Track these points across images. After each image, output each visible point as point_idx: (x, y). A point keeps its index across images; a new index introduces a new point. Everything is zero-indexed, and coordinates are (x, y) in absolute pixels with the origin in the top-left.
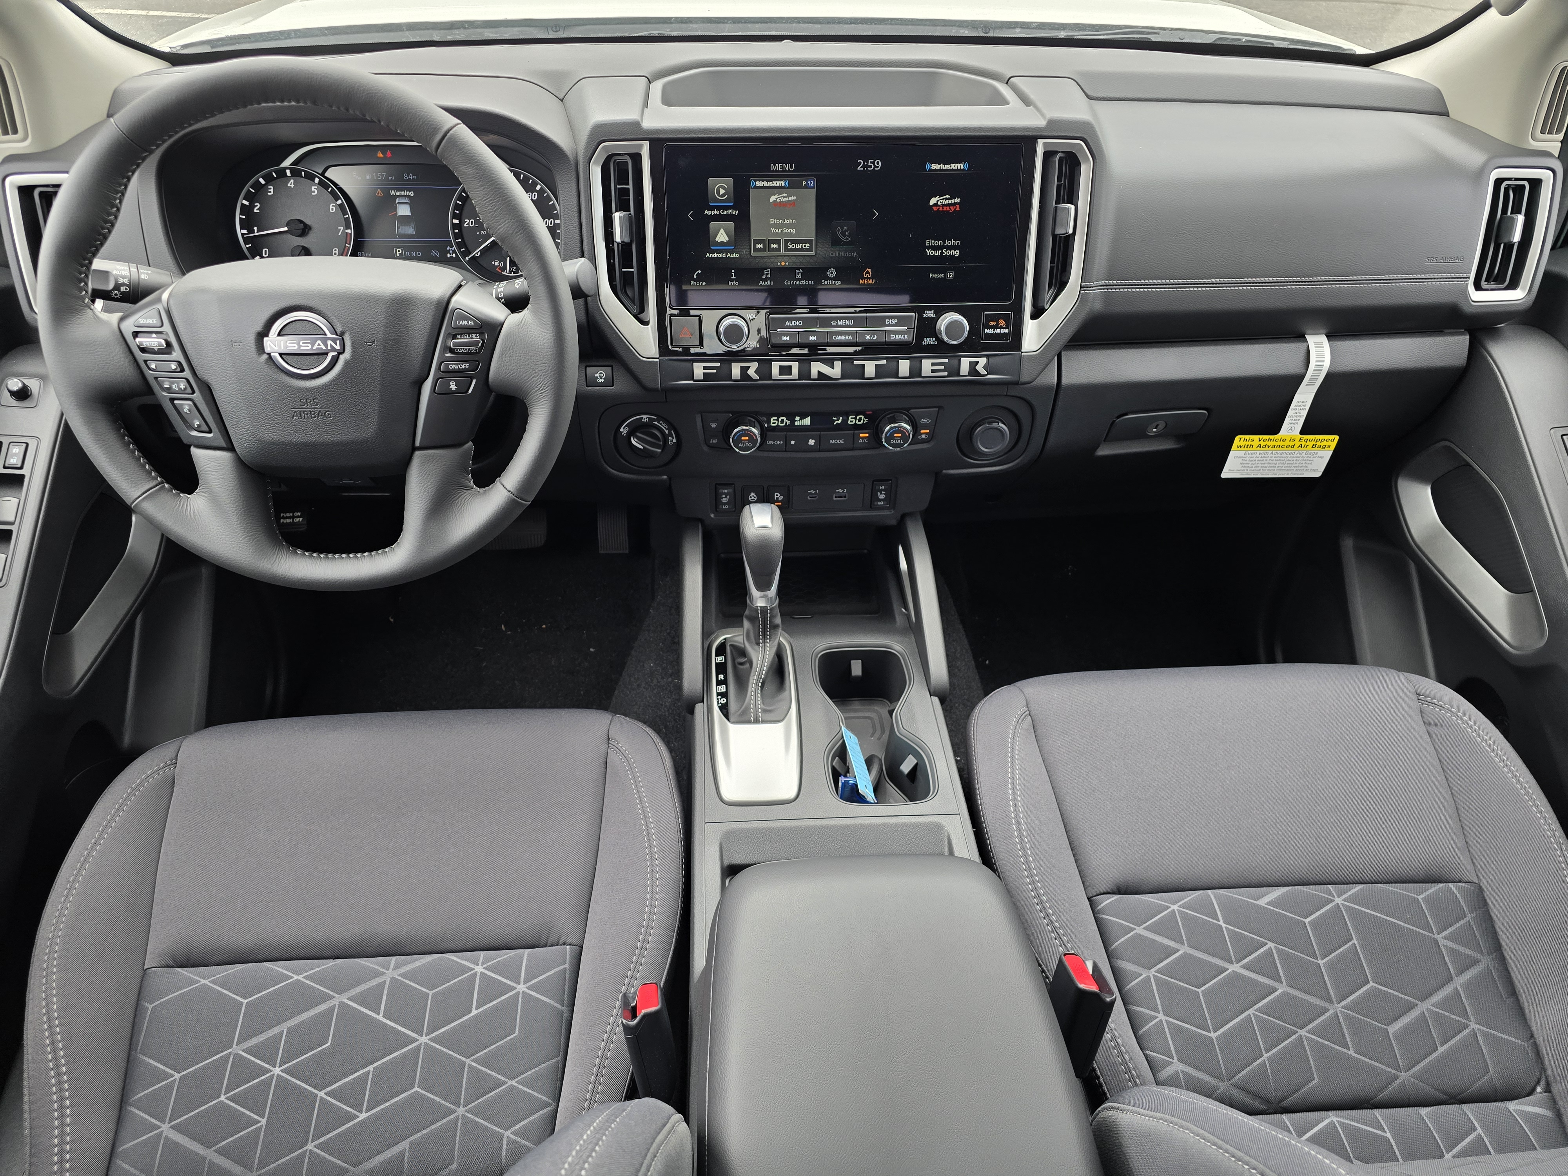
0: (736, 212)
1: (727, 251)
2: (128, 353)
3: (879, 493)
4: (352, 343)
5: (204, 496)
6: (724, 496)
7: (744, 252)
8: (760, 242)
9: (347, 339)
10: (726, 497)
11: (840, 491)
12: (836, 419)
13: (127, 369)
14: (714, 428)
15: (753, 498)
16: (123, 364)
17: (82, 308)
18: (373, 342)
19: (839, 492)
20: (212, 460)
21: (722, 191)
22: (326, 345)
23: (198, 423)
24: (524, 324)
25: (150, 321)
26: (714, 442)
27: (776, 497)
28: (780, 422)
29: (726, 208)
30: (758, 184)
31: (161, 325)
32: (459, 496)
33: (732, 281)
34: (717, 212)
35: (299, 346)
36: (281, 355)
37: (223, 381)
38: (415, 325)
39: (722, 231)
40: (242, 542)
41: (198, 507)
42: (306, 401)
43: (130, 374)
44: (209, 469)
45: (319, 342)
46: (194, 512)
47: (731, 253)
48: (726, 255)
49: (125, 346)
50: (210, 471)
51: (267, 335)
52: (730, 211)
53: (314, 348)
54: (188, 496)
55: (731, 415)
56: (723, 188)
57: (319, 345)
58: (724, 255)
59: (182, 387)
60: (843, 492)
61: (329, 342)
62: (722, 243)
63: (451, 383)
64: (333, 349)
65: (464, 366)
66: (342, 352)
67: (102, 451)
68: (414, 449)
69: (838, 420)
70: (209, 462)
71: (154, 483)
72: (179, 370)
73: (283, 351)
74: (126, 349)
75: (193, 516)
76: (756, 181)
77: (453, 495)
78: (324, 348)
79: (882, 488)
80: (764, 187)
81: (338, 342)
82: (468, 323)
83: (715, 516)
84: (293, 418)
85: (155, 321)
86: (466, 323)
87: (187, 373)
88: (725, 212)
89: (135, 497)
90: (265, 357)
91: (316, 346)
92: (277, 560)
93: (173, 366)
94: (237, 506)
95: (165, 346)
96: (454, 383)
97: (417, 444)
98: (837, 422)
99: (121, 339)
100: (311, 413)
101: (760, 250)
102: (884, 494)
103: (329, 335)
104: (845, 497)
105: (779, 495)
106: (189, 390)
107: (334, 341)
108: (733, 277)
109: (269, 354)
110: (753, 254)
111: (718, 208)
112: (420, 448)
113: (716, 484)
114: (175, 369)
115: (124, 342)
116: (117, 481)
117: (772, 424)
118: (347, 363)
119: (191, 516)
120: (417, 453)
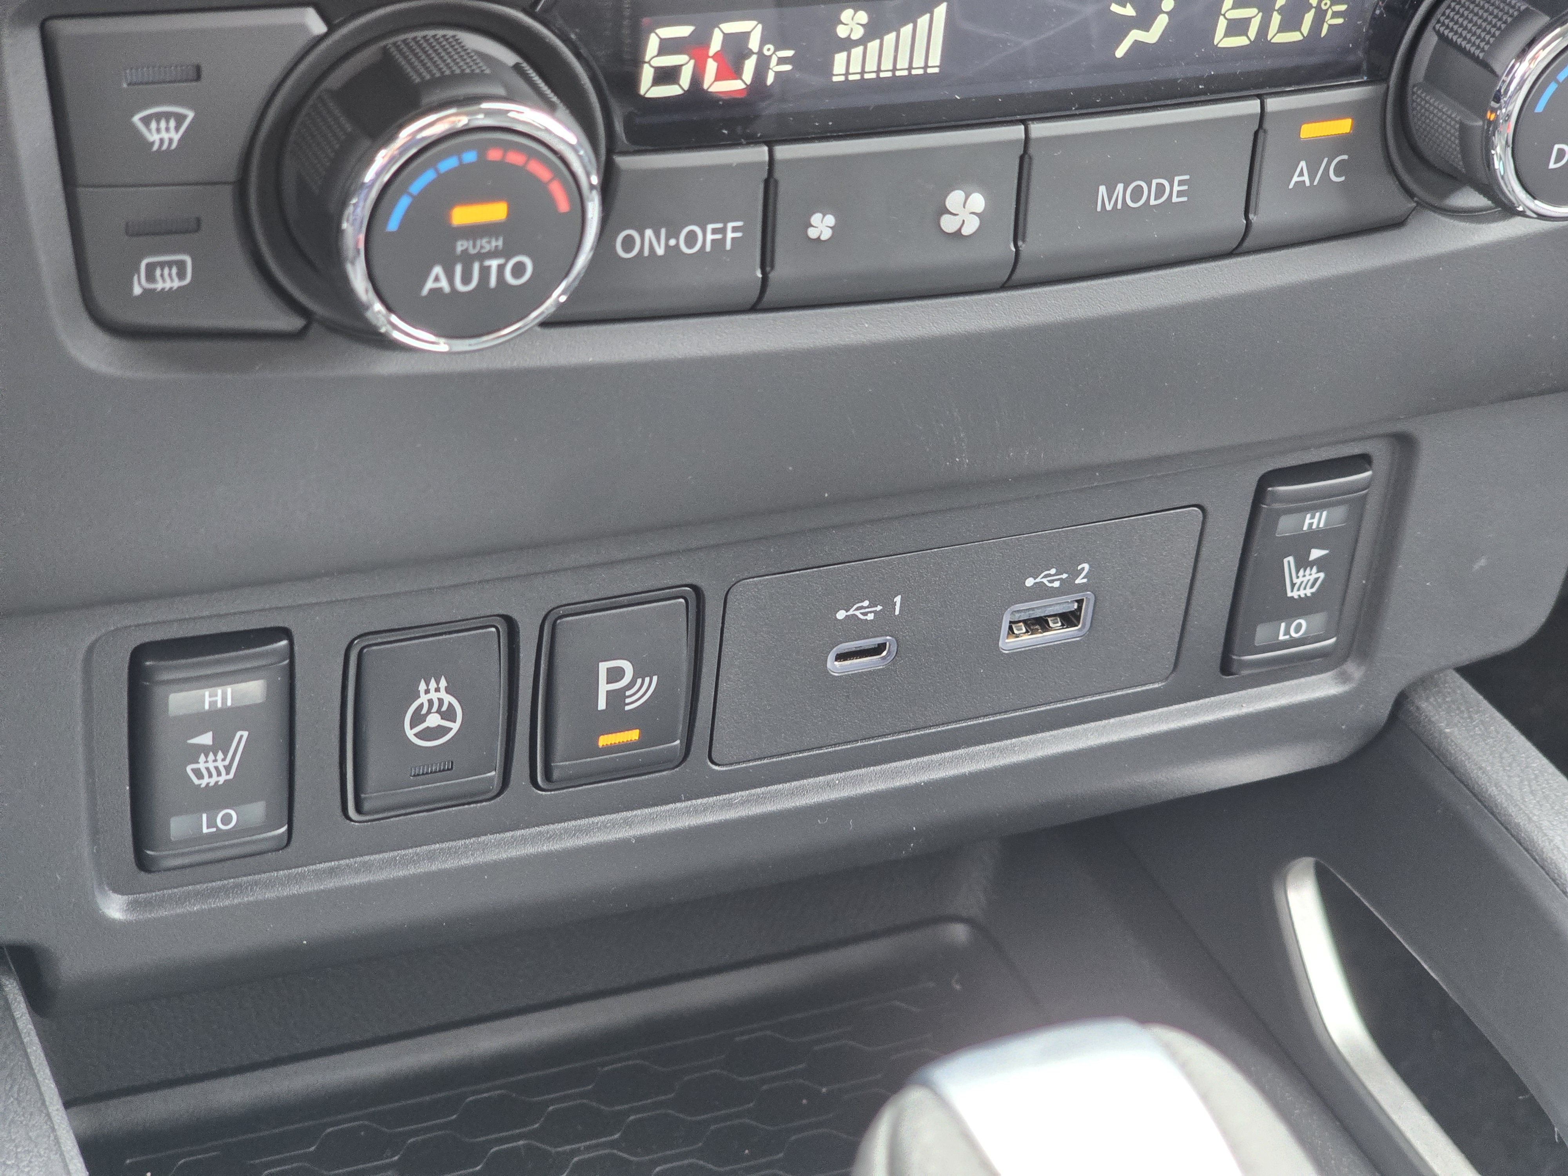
3: (1289, 561)
6: (206, 739)
10: (221, 745)
11: (1051, 578)
12: (1129, 11)
14: (164, 155)
15: (434, 720)
19: (1041, 591)
26: (168, 281)
27: (604, 688)
28: (711, 67)
55: (316, 25)
60: (1067, 587)
69: (1144, 22)
79: (1316, 521)
83: (133, 906)
98: (1136, 35)
102: (1320, 564)
104: (1069, 619)
105: (627, 667)
113: (138, 655)
117: (648, 88)
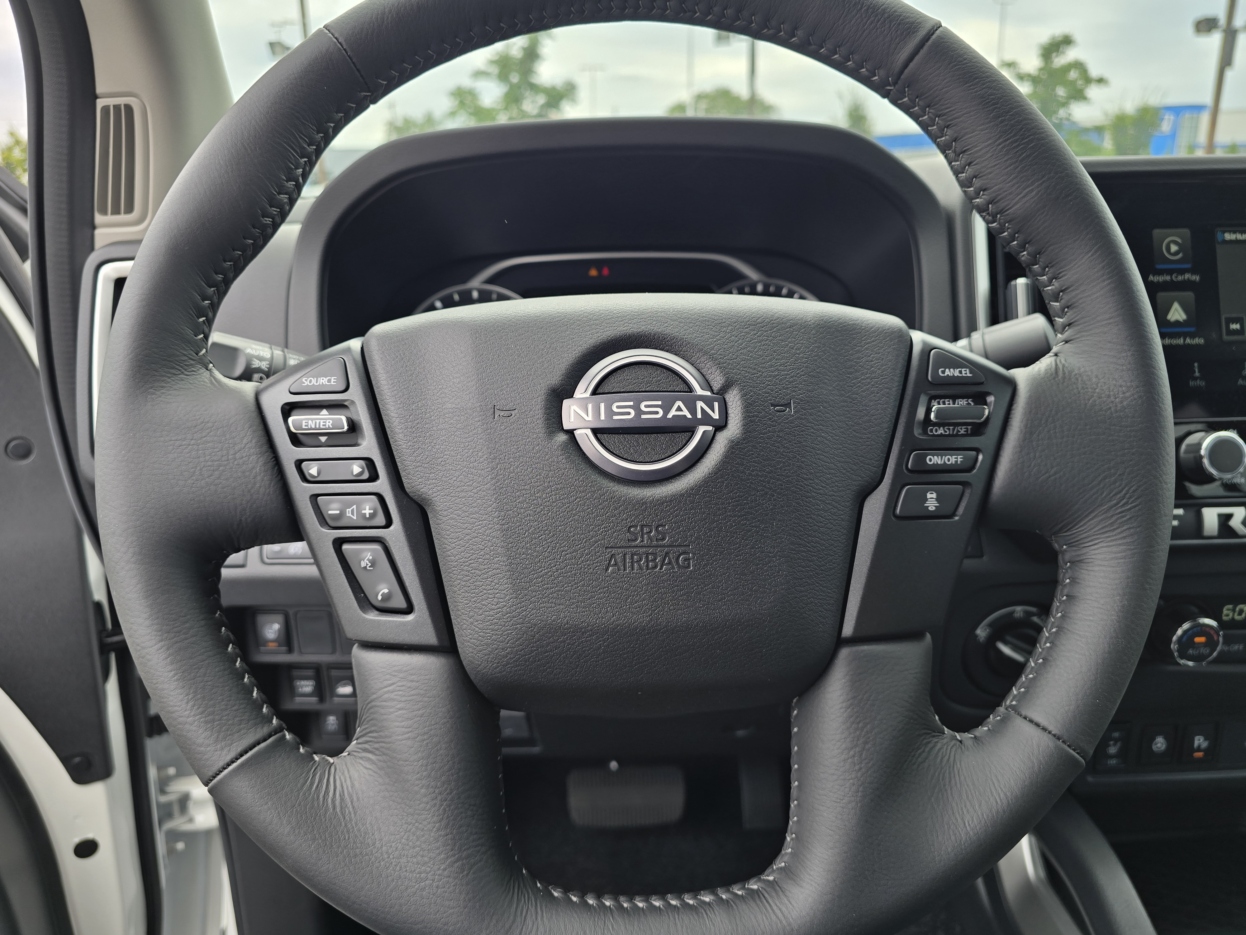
0: (1196, 278)
1: (1185, 335)
2: (265, 448)
4: (745, 407)
5: (369, 760)
6: (1113, 743)
7: (1214, 336)
8: (1235, 321)
9: (734, 399)
10: (1115, 745)
13: (259, 478)
15: (1159, 745)
16: (253, 468)
17: (192, 362)
18: (788, 405)
20: (401, 675)
21: (1174, 248)
22: (693, 411)
23: (386, 591)
24: (1064, 378)
25: (323, 382)
27: (1196, 742)
28: (1237, 613)
29: (1182, 272)
30: (1228, 236)
31: (343, 388)
32: (929, 752)
33: (1196, 379)
34: (1168, 278)
35: (639, 412)
36: (595, 431)
37: (463, 494)
38: (862, 374)
39: (1176, 306)
40: (446, 873)
41: (353, 786)
42: (642, 530)
43: (262, 490)
44: (392, 696)
45: (679, 403)
46: (342, 799)
47: (1193, 336)
48: (1185, 340)
49: (260, 432)
50: (394, 700)
51: (570, 394)
52: (1187, 276)
53: (670, 416)
54: (331, 760)
56: (1175, 243)
57: (679, 409)
58: (1181, 341)
59: (367, 512)
61: (700, 404)
62: (1177, 323)
63: (929, 496)
64: (706, 419)
65: (953, 460)
66: (720, 426)
67: (169, 655)
68: (840, 642)
70: (395, 680)
71: (266, 730)
72: (366, 476)
73: (603, 420)
74: (264, 440)
75: (338, 810)
76: (1224, 232)
77: (918, 748)
78: (689, 416)
80: (1237, 242)
81: (716, 405)
82: (961, 372)
84: (607, 569)
85: (333, 381)
86: (956, 373)
87: (383, 485)
88: (1180, 278)
89: (221, 764)
90: (562, 438)
91: (673, 413)
92: (519, 919)
93: (356, 468)
94: (444, 783)
95: (346, 428)
96: (934, 495)
97: (848, 630)
99: (258, 421)
100: (647, 557)
101: (1235, 332)
103: (699, 391)
105: (1202, 739)
106: (381, 520)
107: (709, 402)
108: (1197, 374)
109: (571, 433)
110: (1225, 337)
111: (1170, 272)
112: (853, 641)
114: (361, 473)
115: (261, 427)
116: (187, 726)
117: (1225, 618)
118: (734, 447)
119: (334, 807)
120: (844, 653)
